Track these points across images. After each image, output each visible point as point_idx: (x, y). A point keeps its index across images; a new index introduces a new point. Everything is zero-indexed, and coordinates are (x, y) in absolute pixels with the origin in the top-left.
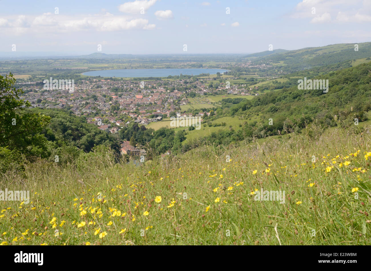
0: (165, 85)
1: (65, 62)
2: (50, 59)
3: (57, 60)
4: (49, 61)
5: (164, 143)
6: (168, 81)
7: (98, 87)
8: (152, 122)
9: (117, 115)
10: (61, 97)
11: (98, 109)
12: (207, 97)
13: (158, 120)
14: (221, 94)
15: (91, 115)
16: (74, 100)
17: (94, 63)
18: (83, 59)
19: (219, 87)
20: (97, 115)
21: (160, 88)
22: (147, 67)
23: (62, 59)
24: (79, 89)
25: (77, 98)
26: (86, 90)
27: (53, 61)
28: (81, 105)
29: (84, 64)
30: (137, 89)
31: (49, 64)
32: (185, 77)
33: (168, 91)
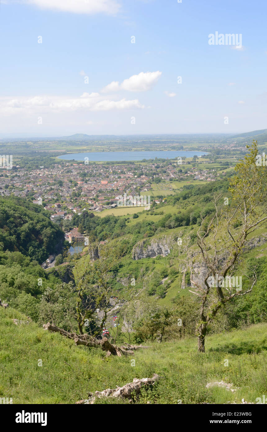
0: (135, 169)
1: (44, 144)
2: (30, 141)
3: (36, 142)
4: (28, 143)
5: (105, 230)
6: (140, 165)
7: (68, 172)
8: (106, 209)
9: (76, 202)
10: (29, 183)
11: (60, 195)
12: (172, 183)
13: (112, 207)
14: (187, 180)
15: (51, 202)
16: (40, 186)
17: (73, 145)
18: (63, 141)
19: (189, 172)
20: (57, 201)
21: (128, 173)
22: (125, 149)
23: (42, 141)
24: (49, 174)
25: (44, 183)
26: (56, 175)
27: (32, 143)
28: (45, 191)
29: (63, 146)
30: (105, 174)
31: (27, 146)
32: (159, 160)
33: (136, 176)
